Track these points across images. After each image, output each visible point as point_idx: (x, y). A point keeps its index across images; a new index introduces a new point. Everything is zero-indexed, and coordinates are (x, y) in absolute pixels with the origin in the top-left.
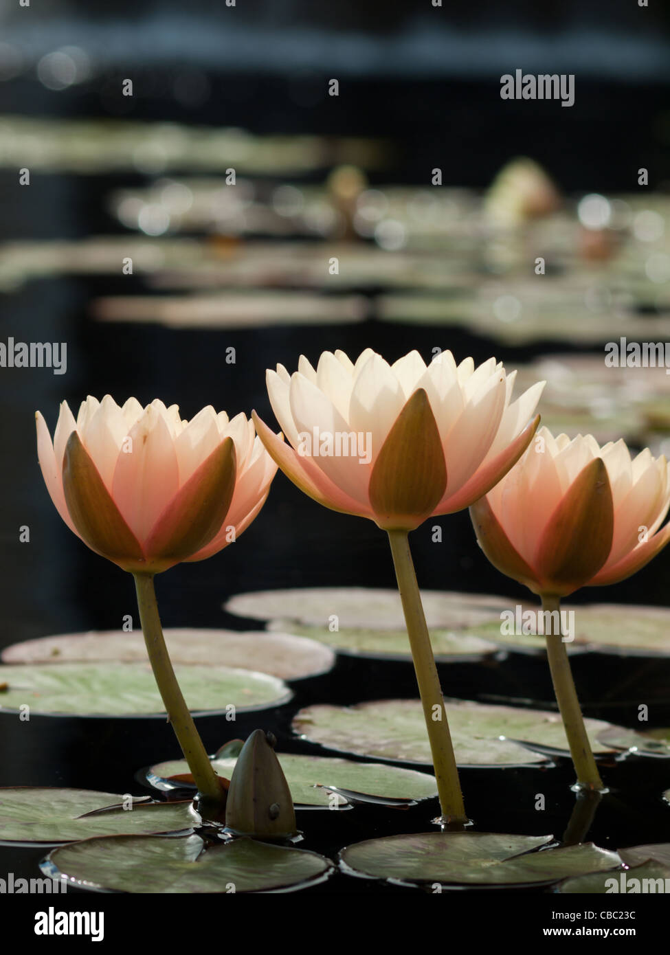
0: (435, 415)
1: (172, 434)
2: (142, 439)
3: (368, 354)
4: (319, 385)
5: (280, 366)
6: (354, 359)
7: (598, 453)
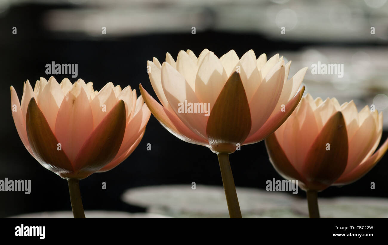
0: (244, 87)
1: (89, 98)
2: (72, 102)
3: (206, 51)
4: (178, 69)
5: (155, 59)
6: (197, 55)
7: (339, 109)
